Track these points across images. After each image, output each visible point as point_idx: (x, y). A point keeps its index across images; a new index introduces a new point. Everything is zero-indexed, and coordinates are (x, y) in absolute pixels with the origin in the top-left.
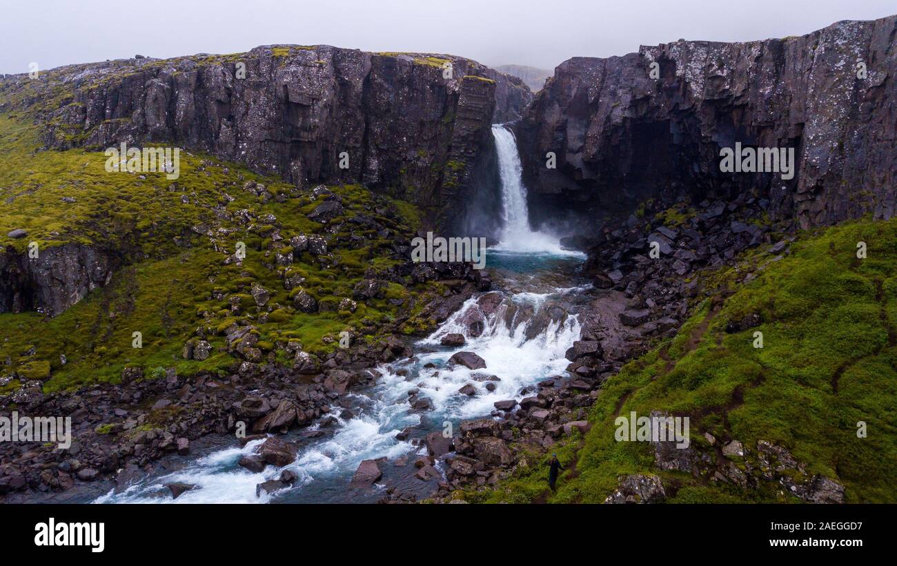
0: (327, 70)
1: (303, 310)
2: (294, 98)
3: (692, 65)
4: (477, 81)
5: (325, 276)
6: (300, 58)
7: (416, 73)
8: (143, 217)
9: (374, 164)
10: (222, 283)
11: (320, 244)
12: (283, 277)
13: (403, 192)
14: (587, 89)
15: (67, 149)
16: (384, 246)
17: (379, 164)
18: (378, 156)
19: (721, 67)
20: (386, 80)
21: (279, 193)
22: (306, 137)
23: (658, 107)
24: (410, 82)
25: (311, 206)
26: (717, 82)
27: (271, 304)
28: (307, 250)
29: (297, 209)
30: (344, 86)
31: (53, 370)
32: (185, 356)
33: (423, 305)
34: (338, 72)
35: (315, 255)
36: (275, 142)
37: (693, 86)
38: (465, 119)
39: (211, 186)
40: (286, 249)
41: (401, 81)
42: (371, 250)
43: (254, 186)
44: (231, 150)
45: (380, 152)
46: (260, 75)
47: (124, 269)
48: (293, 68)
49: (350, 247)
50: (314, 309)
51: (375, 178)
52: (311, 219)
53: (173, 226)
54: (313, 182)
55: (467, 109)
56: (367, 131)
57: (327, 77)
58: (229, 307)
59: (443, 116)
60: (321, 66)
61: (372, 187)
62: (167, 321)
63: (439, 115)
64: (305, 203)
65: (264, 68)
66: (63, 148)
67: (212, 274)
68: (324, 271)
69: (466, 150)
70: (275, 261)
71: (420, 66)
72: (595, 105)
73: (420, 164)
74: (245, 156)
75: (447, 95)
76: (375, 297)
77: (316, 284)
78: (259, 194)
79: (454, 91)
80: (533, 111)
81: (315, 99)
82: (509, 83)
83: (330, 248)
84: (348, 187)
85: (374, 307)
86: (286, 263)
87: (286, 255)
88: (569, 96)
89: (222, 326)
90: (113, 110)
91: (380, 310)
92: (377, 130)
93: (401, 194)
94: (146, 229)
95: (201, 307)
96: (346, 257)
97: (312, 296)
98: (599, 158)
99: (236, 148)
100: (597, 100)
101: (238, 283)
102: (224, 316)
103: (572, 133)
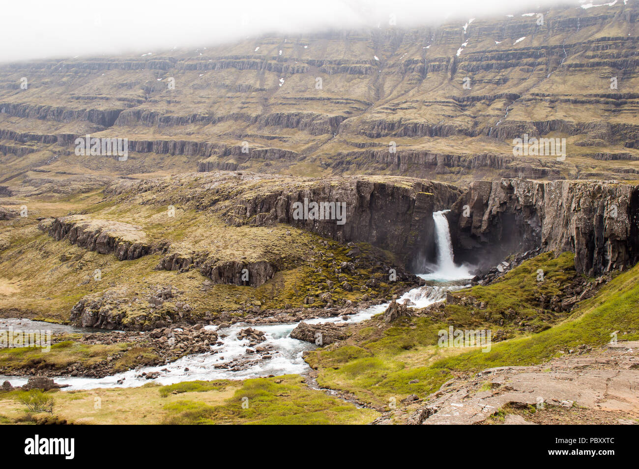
0: (355, 191)
1: (347, 290)
3: (519, 190)
4: (424, 194)
5: (354, 278)
6: (343, 186)
7: (395, 190)
8: (283, 253)
9: (374, 233)
10: (315, 279)
11: (352, 266)
12: (338, 278)
13: (388, 246)
14: (482, 196)
15: (241, 226)
16: (379, 268)
17: (377, 232)
18: (377, 229)
19: (529, 192)
20: (381, 194)
21: (333, 245)
23: (510, 207)
24: (392, 195)
25: (347, 251)
26: (528, 198)
27: (334, 287)
28: (346, 268)
29: (341, 252)
30: (361, 198)
31: (262, 304)
32: (305, 302)
33: (395, 290)
34: (359, 191)
35: (350, 270)
36: (331, 223)
37: (520, 199)
38: (418, 212)
39: (306, 242)
40: (338, 267)
41: (388, 195)
42: (373, 270)
43: (323, 242)
44: (311, 227)
45: (377, 227)
46: (325, 194)
47: (278, 272)
48: (340, 191)
49: (363, 268)
50: (351, 290)
51: (375, 239)
52: (347, 256)
53: (294, 257)
54: (347, 241)
55: (419, 208)
57: (355, 195)
58: (318, 287)
59: (407, 211)
60: (352, 190)
61: (374, 244)
62: (296, 291)
63: (406, 209)
64: (344, 250)
65: (327, 191)
66: (239, 225)
67: (310, 276)
68: (354, 276)
69: (419, 227)
70: (334, 272)
71: (397, 187)
72: (487, 205)
73: (396, 233)
74: (317, 229)
75: (410, 201)
76: (375, 287)
77: (351, 281)
78: (325, 245)
79: (413, 199)
80: (457, 207)
82: (449, 190)
83: (356, 268)
84: (362, 243)
85: (374, 290)
86: (339, 273)
87: (338, 269)
88: (474, 200)
89: (317, 293)
90: (261, 209)
91: (377, 291)
92: (376, 217)
94: (284, 258)
95: (308, 287)
96: (363, 272)
97: (350, 285)
98: (487, 231)
99: (314, 226)
100: (487, 202)
101: (321, 279)
102: (317, 290)
103: (475, 218)
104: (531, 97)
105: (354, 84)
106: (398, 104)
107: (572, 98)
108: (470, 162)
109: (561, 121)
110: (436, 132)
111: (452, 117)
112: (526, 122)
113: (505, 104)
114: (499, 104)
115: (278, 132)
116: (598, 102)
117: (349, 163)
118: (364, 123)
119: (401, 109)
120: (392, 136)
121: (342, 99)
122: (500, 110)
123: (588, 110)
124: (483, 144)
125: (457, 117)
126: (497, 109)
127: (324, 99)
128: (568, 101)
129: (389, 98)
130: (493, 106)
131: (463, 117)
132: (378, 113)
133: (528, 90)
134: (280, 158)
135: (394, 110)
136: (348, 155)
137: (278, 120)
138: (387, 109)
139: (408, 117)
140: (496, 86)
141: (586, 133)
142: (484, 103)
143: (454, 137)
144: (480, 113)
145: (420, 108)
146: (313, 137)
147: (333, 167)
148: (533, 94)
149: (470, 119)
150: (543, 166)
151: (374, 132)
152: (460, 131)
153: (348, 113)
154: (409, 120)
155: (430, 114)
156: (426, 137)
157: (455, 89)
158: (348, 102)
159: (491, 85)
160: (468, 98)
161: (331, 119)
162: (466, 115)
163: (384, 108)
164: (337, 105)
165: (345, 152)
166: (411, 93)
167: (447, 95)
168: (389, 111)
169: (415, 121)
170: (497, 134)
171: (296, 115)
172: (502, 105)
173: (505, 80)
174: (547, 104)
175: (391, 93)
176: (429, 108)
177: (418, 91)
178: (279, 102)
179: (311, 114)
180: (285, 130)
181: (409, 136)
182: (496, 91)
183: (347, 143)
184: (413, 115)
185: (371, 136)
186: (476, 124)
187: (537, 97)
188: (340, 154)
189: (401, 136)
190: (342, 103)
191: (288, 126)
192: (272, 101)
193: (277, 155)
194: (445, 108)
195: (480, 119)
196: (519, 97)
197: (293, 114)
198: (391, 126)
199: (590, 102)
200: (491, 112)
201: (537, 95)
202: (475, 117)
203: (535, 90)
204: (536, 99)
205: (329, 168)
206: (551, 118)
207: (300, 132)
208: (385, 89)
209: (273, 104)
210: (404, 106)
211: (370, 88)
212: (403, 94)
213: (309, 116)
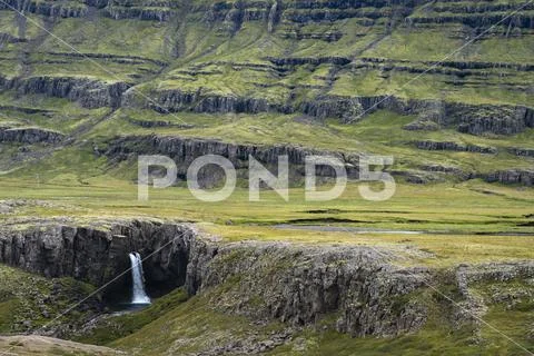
0: (59, 236)
1: (46, 318)
2: (47, 247)
4: (118, 237)
5: (53, 309)
6: (49, 232)
7: (95, 233)
9: (77, 270)
10: (21, 310)
11: (53, 298)
12: (40, 308)
17: (79, 269)
18: (79, 266)
20: (83, 237)
21: (40, 281)
22: (50, 260)
24: (93, 237)
25: (51, 286)
27: (36, 316)
28: (48, 300)
29: (46, 287)
30: (66, 241)
34: (63, 236)
35: (51, 302)
36: (40, 262)
37: (185, 243)
38: (113, 252)
39: (17, 279)
40: (41, 300)
41: (89, 237)
42: (70, 301)
43: (32, 279)
45: (80, 264)
48: (47, 236)
49: (63, 300)
52: (51, 290)
53: (6, 292)
54: (53, 277)
55: (113, 248)
56: (75, 257)
57: (59, 239)
58: (23, 316)
61: (76, 279)
63: (104, 249)
65: (36, 236)
69: (113, 264)
70: (38, 304)
73: (96, 269)
75: (107, 242)
77: (50, 311)
79: (110, 241)
81: (54, 247)
83: (56, 300)
87: (41, 302)
89: (22, 321)
92: (79, 256)
93: (88, 281)
95: (15, 316)
97: (49, 314)
98: (170, 266)
99: (25, 265)
101: (26, 310)
103: (164, 255)
104: (362, 63)
105: (147, 34)
106: (200, 67)
107: (410, 66)
108: (266, 155)
109: (392, 97)
110: (243, 107)
111: (266, 86)
112: (349, 97)
113: (330, 71)
114: (323, 72)
115: (41, 102)
116: (439, 72)
117: (127, 151)
118: (153, 93)
119: (203, 73)
120: (188, 112)
121: (128, 57)
122: (324, 79)
123: (426, 82)
124: (296, 125)
125: (270, 86)
126: (321, 78)
127: (105, 57)
128: (405, 69)
129: (191, 55)
130: (315, 74)
131: (278, 87)
132: (173, 78)
133: (361, 52)
134: (41, 140)
135: (194, 75)
136: (128, 139)
137: (41, 86)
138: (185, 73)
139: (209, 86)
140: (326, 43)
141: (417, 113)
142: (307, 68)
143: (265, 115)
144: (300, 82)
145: (227, 73)
146: (86, 111)
147: (109, 155)
148: (365, 59)
149: (285, 90)
150: (346, 162)
151: (165, 107)
152: (272, 106)
153: (135, 76)
154: (210, 90)
155: (239, 83)
156: (230, 114)
157: (275, 46)
158: (136, 61)
159: (320, 42)
160: (289, 60)
161: (111, 87)
162: (282, 85)
163: (181, 72)
164: (121, 65)
165: (125, 134)
166: (219, 51)
167: (264, 55)
168: (187, 76)
169: (218, 92)
170: (315, 112)
171: (65, 81)
172: (327, 72)
173: (338, 37)
174: (380, 73)
175: (194, 49)
176: (238, 73)
177: (229, 47)
178: (45, 58)
179: (85, 80)
180: (50, 100)
181: (209, 111)
182: (322, 52)
183: (130, 121)
184: (216, 82)
185: (161, 111)
186: (293, 97)
187: (370, 64)
188: (117, 138)
189: (199, 112)
190: (128, 62)
191: (54, 95)
192: (35, 57)
193: (37, 138)
194: (258, 74)
195: (298, 90)
196: (349, 61)
197: (61, 79)
198: (188, 99)
199: (430, 72)
200: (313, 82)
201: (370, 60)
202: (292, 88)
203: (369, 54)
204: (367, 66)
205: (103, 156)
206: (380, 93)
207: (69, 104)
208: (187, 43)
209: (36, 62)
210: (208, 69)
211: (167, 41)
212: (209, 51)
213: (82, 82)
